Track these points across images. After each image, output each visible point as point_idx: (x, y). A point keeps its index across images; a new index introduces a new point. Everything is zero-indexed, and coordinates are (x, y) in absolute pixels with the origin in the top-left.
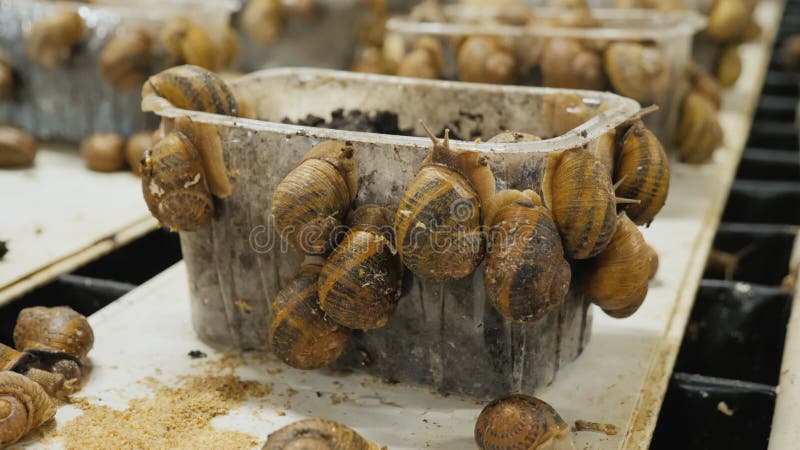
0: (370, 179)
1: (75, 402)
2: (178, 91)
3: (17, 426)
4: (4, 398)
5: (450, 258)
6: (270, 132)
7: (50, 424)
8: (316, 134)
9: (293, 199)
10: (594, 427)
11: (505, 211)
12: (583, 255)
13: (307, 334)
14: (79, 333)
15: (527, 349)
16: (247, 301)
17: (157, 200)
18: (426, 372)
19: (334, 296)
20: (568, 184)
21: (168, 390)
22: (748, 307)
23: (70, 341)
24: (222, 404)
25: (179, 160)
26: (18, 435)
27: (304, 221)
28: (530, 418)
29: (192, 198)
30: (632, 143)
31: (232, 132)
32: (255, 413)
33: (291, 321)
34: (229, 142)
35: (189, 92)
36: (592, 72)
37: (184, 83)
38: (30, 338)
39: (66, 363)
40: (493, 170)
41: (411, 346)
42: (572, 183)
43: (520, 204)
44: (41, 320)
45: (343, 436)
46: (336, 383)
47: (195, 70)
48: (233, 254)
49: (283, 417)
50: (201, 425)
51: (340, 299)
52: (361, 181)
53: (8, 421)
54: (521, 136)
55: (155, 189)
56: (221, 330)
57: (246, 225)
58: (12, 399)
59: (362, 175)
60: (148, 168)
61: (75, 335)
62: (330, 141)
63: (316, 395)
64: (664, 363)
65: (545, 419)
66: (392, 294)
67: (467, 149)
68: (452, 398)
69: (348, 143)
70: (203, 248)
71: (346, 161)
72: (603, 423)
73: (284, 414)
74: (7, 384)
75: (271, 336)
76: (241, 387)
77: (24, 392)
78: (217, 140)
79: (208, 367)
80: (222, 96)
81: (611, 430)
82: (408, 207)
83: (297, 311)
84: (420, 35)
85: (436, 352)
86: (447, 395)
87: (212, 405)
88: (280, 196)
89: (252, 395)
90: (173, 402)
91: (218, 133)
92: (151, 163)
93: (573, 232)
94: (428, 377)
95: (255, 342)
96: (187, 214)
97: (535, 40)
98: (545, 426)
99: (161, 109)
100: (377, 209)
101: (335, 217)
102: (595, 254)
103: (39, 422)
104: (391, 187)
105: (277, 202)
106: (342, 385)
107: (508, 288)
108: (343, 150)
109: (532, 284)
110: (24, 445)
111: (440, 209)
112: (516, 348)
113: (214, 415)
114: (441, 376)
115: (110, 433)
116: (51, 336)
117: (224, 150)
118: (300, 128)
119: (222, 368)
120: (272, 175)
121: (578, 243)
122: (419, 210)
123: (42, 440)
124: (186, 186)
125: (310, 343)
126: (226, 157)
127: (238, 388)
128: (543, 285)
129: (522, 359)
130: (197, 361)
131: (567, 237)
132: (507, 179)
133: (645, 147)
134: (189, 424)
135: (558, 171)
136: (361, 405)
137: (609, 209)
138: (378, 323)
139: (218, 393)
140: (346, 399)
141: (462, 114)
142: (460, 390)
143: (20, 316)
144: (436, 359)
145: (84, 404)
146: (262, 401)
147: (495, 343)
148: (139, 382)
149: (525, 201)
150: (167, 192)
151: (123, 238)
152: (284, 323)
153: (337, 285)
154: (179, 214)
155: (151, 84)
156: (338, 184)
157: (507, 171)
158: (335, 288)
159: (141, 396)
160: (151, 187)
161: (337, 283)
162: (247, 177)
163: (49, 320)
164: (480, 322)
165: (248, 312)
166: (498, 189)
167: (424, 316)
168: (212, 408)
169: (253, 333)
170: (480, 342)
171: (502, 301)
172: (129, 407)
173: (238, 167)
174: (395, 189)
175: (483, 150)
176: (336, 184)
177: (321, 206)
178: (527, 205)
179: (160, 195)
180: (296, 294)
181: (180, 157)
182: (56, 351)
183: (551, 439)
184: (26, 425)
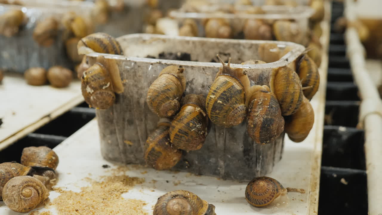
0: (192, 82)
1: (55, 190)
2: (97, 45)
3: (35, 200)
4: (29, 188)
5: (233, 116)
6: (143, 63)
7: (47, 200)
8: (166, 63)
9: (158, 92)
10: (295, 190)
11: (256, 94)
12: (288, 114)
13: (164, 153)
14: (54, 158)
15: (263, 157)
16: (130, 141)
17: (90, 95)
18: (216, 169)
19: (178, 135)
20: (282, 83)
21: (97, 183)
22: (345, 137)
23: (50, 162)
24: (125, 188)
25: (100, 76)
26: (36, 204)
27: (163, 102)
28: (271, 186)
29: (106, 94)
30: (303, 64)
31: (124, 63)
32: (141, 191)
33: (156, 148)
34: (123, 68)
35: (102, 45)
36: (268, 34)
37: (99, 41)
38: (30, 161)
39: (49, 172)
40: (249, 77)
41: (210, 157)
42: (284, 82)
43: (262, 91)
44: (35, 153)
45: (193, 197)
46: (174, 176)
47: (103, 35)
48: (124, 119)
49: (153, 192)
50: (117, 197)
51: (181, 137)
52: (187, 83)
53: (31, 198)
54: (257, 62)
55: (89, 90)
56: (117, 155)
57: (131, 105)
58: (32, 188)
59: (187, 81)
60: (85, 80)
61: (52, 159)
62: (172, 66)
63: (166, 182)
64: (316, 162)
65: (277, 187)
66: (204, 134)
67: (238, 67)
68: (227, 181)
69: (181, 66)
70: (108, 117)
71: (181, 75)
72: (299, 189)
73: (154, 191)
74: (29, 181)
75: (147, 155)
76: (131, 180)
77: (37, 185)
78: (117, 67)
79: (112, 172)
80: (117, 47)
81: (302, 191)
82: (213, 94)
83: (160, 143)
84: (185, 19)
85: (222, 160)
86: (225, 179)
87: (121, 188)
88: (152, 91)
89: (137, 183)
90: (102, 187)
91: (117, 64)
92: (87, 79)
93: (285, 104)
94: (217, 172)
95: (133, 159)
96: (104, 101)
97: (240, 20)
98: (277, 190)
99: (89, 53)
100: (196, 96)
101: (177, 100)
102: (293, 113)
103: (44, 199)
104: (201, 86)
105: (150, 94)
106: (176, 178)
107: (259, 129)
108: (179, 70)
109: (270, 127)
110: (38, 210)
111: (228, 94)
112: (258, 156)
113: (122, 193)
114: (223, 171)
115: (77, 202)
116: (41, 160)
117: (120, 72)
118: (158, 60)
119: (119, 172)
120: (144, 82)
121: (287, 108)
122: (218, 95)
123: (45, 207)
124: (104, 88)
125: (165, 158)
126: (121, 74)
127: (130, 180)
128: (274, 127)
129: (260, 161)
130: (106, 169)
131: (282, 106)
132: (255, 81)
133: (309, 65)
134: (112, 197)
135: (277, 76)
136: (188, 186)
137: (300, 92)
138: (198, 147)
139: (121, 183)
140: (180, 183)
141: (220, 53)
142: (232, 177)
143: (23, 151)
144: (222, 163)
145: (59, 190)
146: (142, 186)
147: (249, 155)
148: (82, 180)
149: (264, 90)
150: (95, 91)
151: (54, 115)
152: (153, 149)
153: (180, 131)
154: (101, 101)
155: (83, 42)
156: (178, 85)
157: (255, 77)
158: (179, 132)
159: (86, 186)
160: (87, 89)
161: (180, 130)
162: (131, 83)
163: (39, 152)
164: (242, 146)
165: (130, 146)
166: (251, 85)
167: (216, 144)
168: (121, 189)
169: (132, 156)
170: (242, 155)
171: (256, 135)
172: (81, 191)
173: (127, 79)
174: (203, 87)
175: (245, 68)
176: (176, 85)
177: (171, 95)
178: (265, 92)
179: (91, 93)
180: (158, 136)
181: (101, 75)
182: (44, 167)
183: (280, 196)
184: (39, 200)
